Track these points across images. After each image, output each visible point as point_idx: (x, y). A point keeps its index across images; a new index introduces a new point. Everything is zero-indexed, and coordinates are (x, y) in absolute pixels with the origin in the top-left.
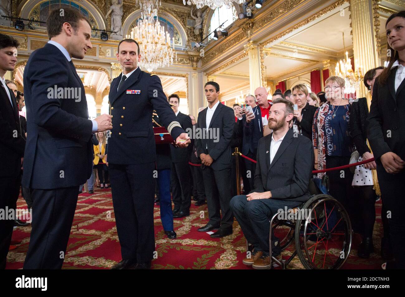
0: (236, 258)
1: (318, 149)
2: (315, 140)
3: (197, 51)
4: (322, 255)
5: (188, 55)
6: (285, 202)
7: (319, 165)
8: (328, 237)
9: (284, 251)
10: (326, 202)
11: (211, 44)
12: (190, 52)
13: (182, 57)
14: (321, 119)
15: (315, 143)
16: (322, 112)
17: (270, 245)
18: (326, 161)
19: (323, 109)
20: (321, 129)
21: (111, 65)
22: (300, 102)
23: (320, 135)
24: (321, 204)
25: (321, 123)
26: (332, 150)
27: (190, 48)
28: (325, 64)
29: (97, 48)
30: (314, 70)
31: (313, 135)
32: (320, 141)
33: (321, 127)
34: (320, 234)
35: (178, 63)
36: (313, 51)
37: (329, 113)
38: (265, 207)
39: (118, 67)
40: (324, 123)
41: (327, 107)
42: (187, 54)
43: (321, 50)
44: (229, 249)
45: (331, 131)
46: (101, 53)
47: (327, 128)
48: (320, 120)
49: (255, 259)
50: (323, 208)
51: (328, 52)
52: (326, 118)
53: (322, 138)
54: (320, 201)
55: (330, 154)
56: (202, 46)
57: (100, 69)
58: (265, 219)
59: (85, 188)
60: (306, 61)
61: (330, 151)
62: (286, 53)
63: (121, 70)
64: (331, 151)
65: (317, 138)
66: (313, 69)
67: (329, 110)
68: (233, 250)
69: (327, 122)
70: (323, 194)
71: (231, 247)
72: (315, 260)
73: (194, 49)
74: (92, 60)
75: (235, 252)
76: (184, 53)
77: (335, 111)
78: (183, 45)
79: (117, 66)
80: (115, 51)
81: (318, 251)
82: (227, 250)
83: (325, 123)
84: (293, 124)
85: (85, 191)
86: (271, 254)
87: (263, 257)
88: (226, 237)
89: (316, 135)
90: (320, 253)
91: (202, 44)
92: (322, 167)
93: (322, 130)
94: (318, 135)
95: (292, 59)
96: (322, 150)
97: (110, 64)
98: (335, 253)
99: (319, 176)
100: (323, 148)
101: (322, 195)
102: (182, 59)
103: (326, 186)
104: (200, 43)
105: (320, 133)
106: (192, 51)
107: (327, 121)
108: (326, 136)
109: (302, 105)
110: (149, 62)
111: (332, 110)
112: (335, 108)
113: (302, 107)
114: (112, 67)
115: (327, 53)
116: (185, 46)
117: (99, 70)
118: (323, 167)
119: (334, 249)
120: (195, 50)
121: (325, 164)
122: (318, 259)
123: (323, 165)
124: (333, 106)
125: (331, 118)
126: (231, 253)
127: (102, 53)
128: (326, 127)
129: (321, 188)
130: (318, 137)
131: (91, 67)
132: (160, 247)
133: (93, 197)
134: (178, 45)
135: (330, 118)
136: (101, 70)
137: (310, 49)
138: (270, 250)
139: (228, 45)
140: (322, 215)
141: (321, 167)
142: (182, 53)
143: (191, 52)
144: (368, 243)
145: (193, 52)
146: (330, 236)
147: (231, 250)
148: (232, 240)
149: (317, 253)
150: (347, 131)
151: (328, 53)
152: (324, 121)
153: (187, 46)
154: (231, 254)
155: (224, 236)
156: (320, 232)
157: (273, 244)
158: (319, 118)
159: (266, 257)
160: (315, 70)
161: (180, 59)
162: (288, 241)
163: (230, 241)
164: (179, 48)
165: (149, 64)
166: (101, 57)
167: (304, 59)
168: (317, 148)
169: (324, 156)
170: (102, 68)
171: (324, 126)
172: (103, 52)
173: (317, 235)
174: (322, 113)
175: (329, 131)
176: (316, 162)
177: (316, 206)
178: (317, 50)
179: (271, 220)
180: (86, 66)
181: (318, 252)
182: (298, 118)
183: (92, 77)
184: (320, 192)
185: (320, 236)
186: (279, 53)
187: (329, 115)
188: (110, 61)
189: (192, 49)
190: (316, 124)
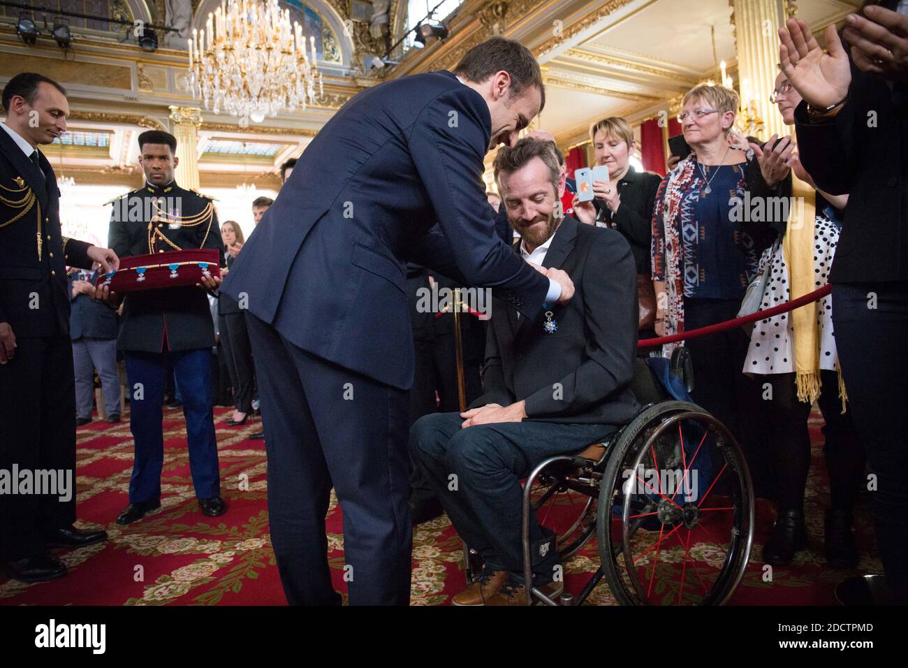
0: (443, 585)
1: (666, 281)
2: (657, 257)
3: (379, 77)
4: (675, 563)
5: (358, 87)
6: (566, 427)
7: (667, 325)
8: (690, 519)
9: (574, 558)
10: (684, 421)
11: (410, 58)
12: (360, 79)
13: (343, 93)
14: (672, 200)
15: (658, 265)
16: (675, 182)
17: (527, 558)
18: (685, 311)
19: (679, 175)
20: (673, 226)
21: (170, 111)
22: (615, 163)
23: (669, 245)
24: (672, 429)
25: (672, 210)
26: (696, 283)
27: (362, 71)
28: (672, 104)
29: (131, 70)
30: (648, 119)
31: (653, 246)
32: (669, 261)
33: (672, 223)
34: (668, 513)
35: (333, 106)
36: (646, 73)
37: (693, 187)
38: (506, 447)
39: (186, 117)
40: (679, 210)
41: (688, 169)
42: (354, 85)
43: (663, 70)
44: (428, 559)
45: (696, 231)
46: (143, 82)
47: (685, 224)
48: (669, 204)
49: (486, 595)
50: (676, 440)
51: (678, 75)
52: (684, 197)
53: (675, 250)
54: (667, 422)
55: (691, 292)
56: (390, 67)
57: (143, 120)
58: (510, 480)
59: (99, 410)
60: (629, 97)
61: (691, 286)
62: (585, 78)
63: (194, 124)
64: (691, 284)
65: (662, 251)
66: (646, 117)
67: (693, 178)
68: (439, 562)
69: (687, 208)
70: (675, 399)
71: (434, 554)
72: (658, 580)
73: (371, 72)
74: (121, 99)
75: (444, 569)
76: (347, 82)
77: (708, 180)
78: (344, 64)
79: (183, 114)
80: (178, 78)
81: (663, 553)
82: (422, 564)
83: (682, 210)
84: (597, 221)
85: (101, 418)
86: (529, 583)
87: (510, 588)
88: (426, 524)
89: (660, 246)
90: (668, 558)
91: (388, 59)
92: (674, 329)
93: (674, 230)
94: (665, 246)
95: (599, 94)
96: (674, 283)
97: (166, 110)
98: (708, 558)
99: (667, 352)
100: (677, 276)
101: (673, 402)
102: (343, 96)
103: (682, 378)
104: (385, 59)
105: (669, 238)
106: (365, 77)
107: (687, 205)
108: (682, 246)
109: (619, 172)
110: (255, 99)
111: (701, 178)
112: (708, 171)
113: (617, 176)
114: (171, 117)
115: (676, 78)
116: (349, 67)
117: (139, 123)
118: (676, 328)
119: (704, 546)
120: (373, 75)
121: (682, 320)
122: (663, 578)
123: (676, 324)
124: (704, 167)
125: (697, 197)
126: (431, 571)
127: (146, 82)
128: (683, 221)
129: (671, 382)
130: (664, 250)
131: (120, 116)
132: (242, 562)
133: (114, 431)
134: (333, 62)
135: (695, 197)
136: (144, 123)
137: (638, 67)
138: (527, 573)
139: (448, 59)
140: (674, 458)
141: (671, 329)
142: (342, 82)
143: (364, 79)
144: (792, 524)
145: (369, 80)
146: (696, 518)
147: (431, 562)
148: (440, 533)
149: (662, 559)
150: (736, 232)
151: (679, 78)
152: (680, 205)
153: (353, 65)
154: (431, 574)
155: (419, 523)
156: (668, 508)
157: (535, 551)
158: (668, 199)
159: (517, 589)
160: (652, 119)
161: (338, 96)
162: (585, 530)
163: (434, 534)
164: (334, 71)
165: (254, 103)
166: (142, 90)
167: (625, 93)
168: (662, 279)
169: (680, 299)
170: (147, 120)
171: (678, 219)
172: (146, 80)
173: (659, 517)
174: (676, 185)
175: (690, 232)
176: (658, 316)
177: (656, 434)
178: (654, 71)
179: (526, 483)
180: (106, 114)
181: (664, 556)
182: (611, 201)
183: (128, 142)
184: (667, 396)
185: (667, 518)
186: (568, 76)
187: (693, 190)
188: (167, 102)
189: (367, 72)
190: (661, 216)
